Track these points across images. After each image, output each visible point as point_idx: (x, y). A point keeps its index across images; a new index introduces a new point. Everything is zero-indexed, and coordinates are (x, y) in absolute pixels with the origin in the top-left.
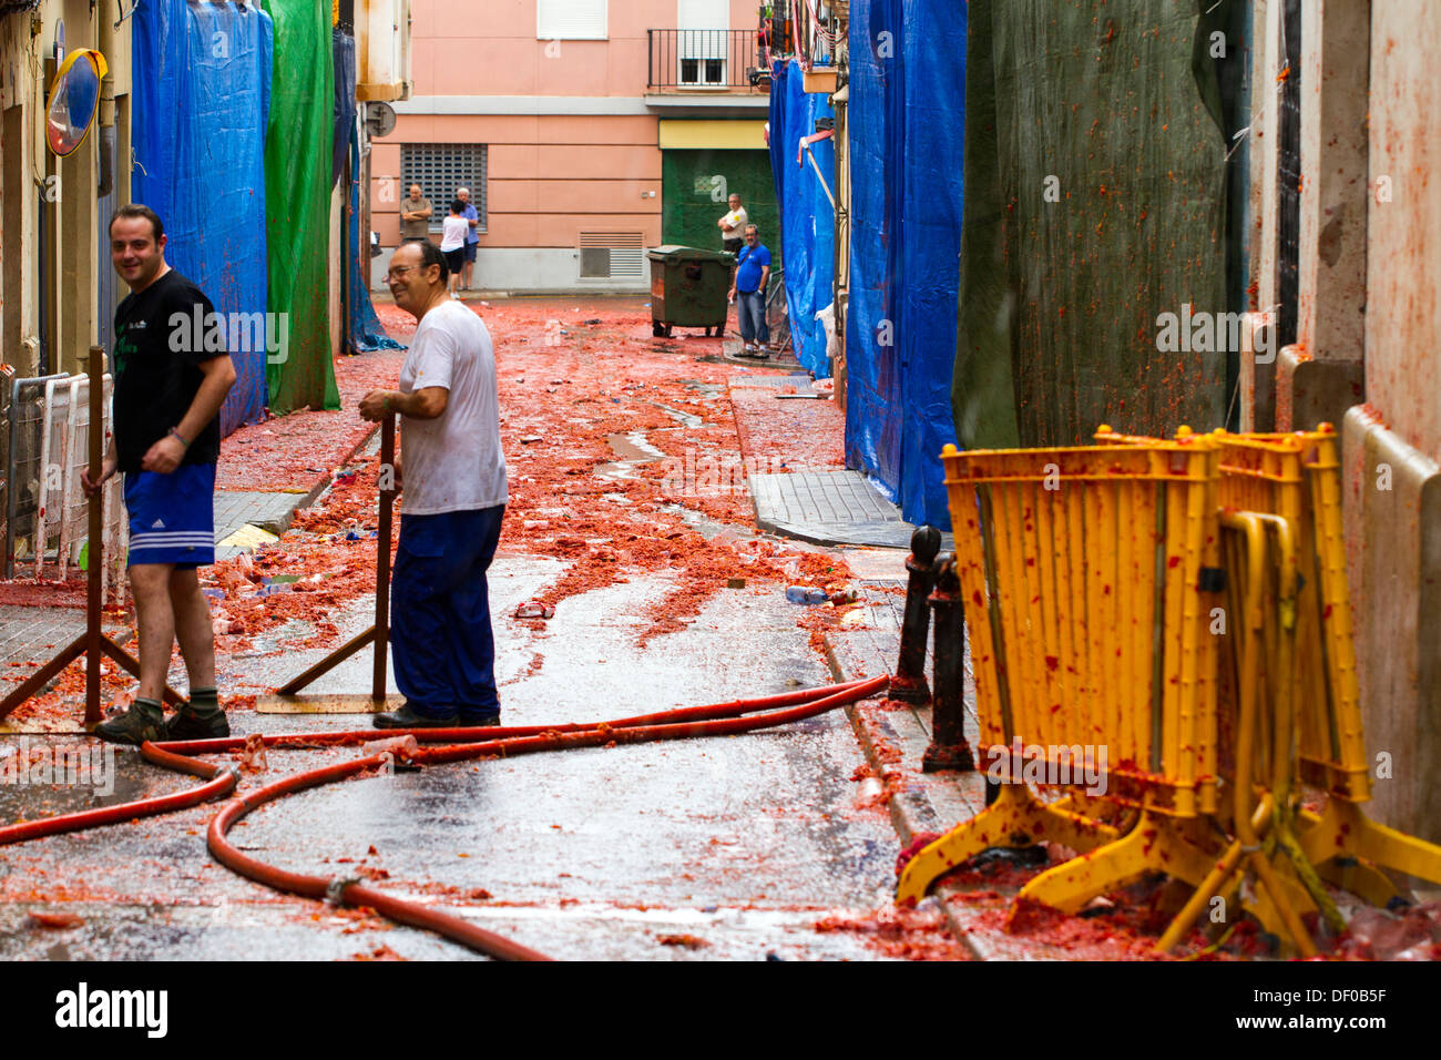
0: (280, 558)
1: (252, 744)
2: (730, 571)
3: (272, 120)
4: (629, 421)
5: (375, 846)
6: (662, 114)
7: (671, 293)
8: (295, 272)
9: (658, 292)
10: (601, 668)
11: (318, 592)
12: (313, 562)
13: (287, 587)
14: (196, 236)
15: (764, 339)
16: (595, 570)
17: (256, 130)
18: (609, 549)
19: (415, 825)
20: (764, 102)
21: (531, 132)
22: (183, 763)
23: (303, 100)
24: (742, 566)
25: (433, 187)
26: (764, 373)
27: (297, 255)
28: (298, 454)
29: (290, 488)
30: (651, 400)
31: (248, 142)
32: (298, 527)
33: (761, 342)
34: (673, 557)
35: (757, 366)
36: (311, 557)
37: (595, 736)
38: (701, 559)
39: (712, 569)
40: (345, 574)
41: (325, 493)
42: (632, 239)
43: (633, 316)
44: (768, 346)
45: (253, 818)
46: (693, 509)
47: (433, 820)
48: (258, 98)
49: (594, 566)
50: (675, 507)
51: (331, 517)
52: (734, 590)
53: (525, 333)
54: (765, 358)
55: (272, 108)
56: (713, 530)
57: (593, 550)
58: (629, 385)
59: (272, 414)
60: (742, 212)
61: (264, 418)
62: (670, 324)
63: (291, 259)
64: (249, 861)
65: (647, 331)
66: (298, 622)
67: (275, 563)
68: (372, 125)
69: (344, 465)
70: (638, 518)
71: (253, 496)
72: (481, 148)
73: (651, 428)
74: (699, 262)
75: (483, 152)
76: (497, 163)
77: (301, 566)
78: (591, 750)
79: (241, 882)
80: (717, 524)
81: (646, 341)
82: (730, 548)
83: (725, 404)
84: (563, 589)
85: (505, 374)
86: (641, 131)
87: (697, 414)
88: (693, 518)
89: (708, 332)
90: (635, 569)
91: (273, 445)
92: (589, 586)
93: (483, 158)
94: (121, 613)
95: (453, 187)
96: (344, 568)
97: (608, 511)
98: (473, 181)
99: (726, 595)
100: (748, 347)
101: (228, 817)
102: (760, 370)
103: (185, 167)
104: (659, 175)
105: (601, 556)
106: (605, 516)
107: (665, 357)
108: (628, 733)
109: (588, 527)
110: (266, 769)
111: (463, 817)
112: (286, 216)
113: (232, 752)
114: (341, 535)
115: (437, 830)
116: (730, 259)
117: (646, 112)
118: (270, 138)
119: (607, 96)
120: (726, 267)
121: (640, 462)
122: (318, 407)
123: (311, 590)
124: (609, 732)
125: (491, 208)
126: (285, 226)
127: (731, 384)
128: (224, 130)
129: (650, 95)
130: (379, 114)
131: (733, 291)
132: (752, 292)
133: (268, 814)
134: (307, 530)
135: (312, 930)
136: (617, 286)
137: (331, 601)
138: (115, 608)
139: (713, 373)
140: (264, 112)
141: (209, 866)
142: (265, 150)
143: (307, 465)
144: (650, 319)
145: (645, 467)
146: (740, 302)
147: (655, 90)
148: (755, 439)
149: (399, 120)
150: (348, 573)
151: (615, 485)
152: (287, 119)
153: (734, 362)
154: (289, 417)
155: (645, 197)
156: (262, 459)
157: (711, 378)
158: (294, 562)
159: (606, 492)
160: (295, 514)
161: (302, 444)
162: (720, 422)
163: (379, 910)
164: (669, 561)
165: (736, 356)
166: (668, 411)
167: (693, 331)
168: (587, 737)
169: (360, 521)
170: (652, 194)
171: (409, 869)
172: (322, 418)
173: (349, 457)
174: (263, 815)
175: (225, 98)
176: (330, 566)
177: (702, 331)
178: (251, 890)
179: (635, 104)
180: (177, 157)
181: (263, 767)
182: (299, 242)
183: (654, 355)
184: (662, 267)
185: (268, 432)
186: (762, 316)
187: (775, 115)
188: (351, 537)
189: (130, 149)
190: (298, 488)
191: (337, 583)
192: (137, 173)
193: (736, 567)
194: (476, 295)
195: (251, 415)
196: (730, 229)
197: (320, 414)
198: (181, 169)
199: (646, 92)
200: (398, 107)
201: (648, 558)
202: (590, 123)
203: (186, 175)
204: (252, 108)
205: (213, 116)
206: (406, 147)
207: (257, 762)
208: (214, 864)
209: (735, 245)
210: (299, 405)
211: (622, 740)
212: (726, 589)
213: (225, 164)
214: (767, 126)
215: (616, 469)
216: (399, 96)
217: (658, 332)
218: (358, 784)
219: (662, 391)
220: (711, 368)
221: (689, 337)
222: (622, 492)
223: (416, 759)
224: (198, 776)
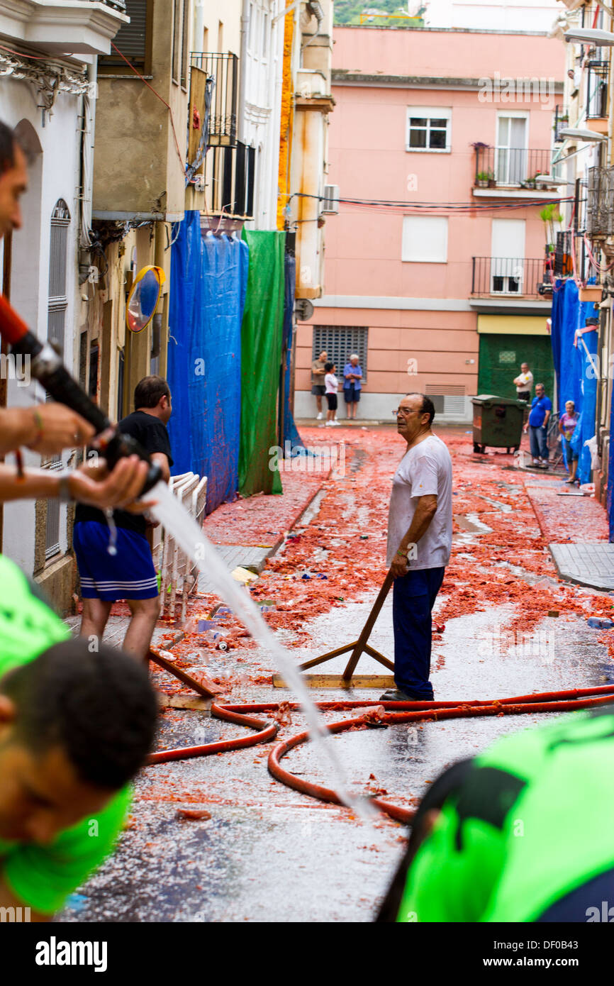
0: (265, 589)
1: (282, 708)
2: (548, 606)
3: (246, 310)
4: (465, 507)
5: (374, 774)
6: (480, 311)
7: (486, 425)
8: (257, 407)
9: (477, 425)
10: (481, 666)
11: (292, 612)
12: (285, 592)
13: (273, 608)
14: (202, 383)
15: (546, 457)
16: (463, 603)
17: (237, 316)
18: (470, 589)
19: (393, 762)
20: (548, 304)
21: (396, 320)
22: (240, 718)
23: (266, 298)
24: (556, 603)
25: (333, 353)
26: (546, 478)
27: (259, 396)
28: (262, 522)
29: (261, 544)
30: (477, 493)
31: (232, 324)
32: (269, 569)
33: (544, 458)
34: (511, 595)
35: (541, 473)
36: (283, 589)
37: (491, 709)
38: (529, 597)
39: (537, 604)
40: (307, 601)
41: (282, 548)
42: (459, 390)
43: (460, 440)
44: (548, 462)
45: (291, 754)
46: (516, 565)
47: (403, 759)
48: (238, 296)
49: (462, 600)
50: (504, 564)
51: (289, 564)
52: (553, 618)
53: (392, 448)
54: (546, 468)
55: (246, 302)
56: (532, 580)
57: (460, 590)
58: (462, 484)
59: (241, 496)
60: (529, 374)
61: (236, 499)
62: (485, 445)
63: (255, 398)
64: (299, 781)
65: (469, 449)
66: (283, 631)
67: (262, 592)
68: (298, 314)
69: (290, 530)
70: (483, 570)
71: (239, 549)
72: (364, 330)
73: (480, 512)
74: (504, 406)
75: (366, 332)
76: (374, 339)
77: (279, 595)
78: (489, 718)
79: (296, 794)
80: (533, 575)
81: (469, 456)
82: (547, 591)
83: (524, 497)
84: (446, 615)
85: (382, 474)
86: (466, 321)
87: (508, 503)
88: (517, 571)
89: (508, 451)
90: (487, 603)
91: (244, 516)
92: (461, 613)
93: (366, 336)
94: (172, 621)
95: (346, 354)
96: (306, 597)
97: (463, 564)
98: (359, 350)
99: (548, 621)
100: (535, 461)
101: (278, 753)
102: (543, 476)
103: (197, 339)
104: (477, 349)
105: (466, 594)
106: (462, 568)
107: (482, 466)
108: (511, 708)
109: (453, 575)
110: (291, 724)
111: (421, 757)
112: (253, 370)
113: (267, 712)
114: (298, 575)
115: (408, 766)
116: (523, 405)
117: (470, 309)
118: (245, 320)
119: (445, 298)
120: (521, 410)
121: (477, 534)
122: (269, 492)
123: (288, 610)
124: (500, 706)
125: (369, 367)
126: (252, 377)
127: (526, 485)
128: (219, 316)
129: (473, 298)
130: (303, 306)
131: (527, 425)
132: (538, 427)
133: (301, 752)
134: (275, 571)
135: (352, 826)
136: (447, 419)
137: (302, 618)
138: (168, 619)
139: (514, 477)
140: (242, 305)
141: (274, 784)
142: (241, 330)
143: (267, 529)
144: (471, 441)
145: (481, 537)
146: (530, 433)
147: (476, 295)
148: (548, 521)
149: (315, 310)
150: (309, 600)
151: (465, 548)
152: (256, 308)
153: (527, 471)
154: (251, 498)
155: (467, 363)
156: (239, 524)
157: (513, 481)
158: (274, 592)
159: (460, 553)
160: (266, 561)
161: (263, 516)
162: (523, 509)
163: (389, 815)
164: (508, 598)
165: (527, 466)
166: (489, 501)
167: (499, 450)
168: (486, 710)
169: (307, 567)
170: (472, 361)
171: (397, 789)
172: (272, 500)
173: (293, 525)
174: (298, 753)
175: (220, 296)
176: (297, 595)
177: (504, 450)
178: (304, 800)
179: (464, 304)
180: (193, 332)
181: (289, 722)
182: (260, 388)
183: (475, 464)
184: (480, 409)
185: (240, 508)
186: (545, 442)
187: (555, 314)
188: (305, 577)
189: (168, 328)
190: (266, 544)
191: (302, 606)
192: (171, 343)
193: (552, 604)
194: (358, 423)
195: (228, 497)
196: (522, 385)
197: (270, 497)
198: (194, 340)
199: (470, 296)
200: (315, 303)
201: (496, 595)
202: (434, 315)
203: (198, 345)
204: (235, 303)
205: (213, 308)
206: (317, 327)
207: (285, 719)
208: (276, 782)
209: (525, 395)
210: (257, 491)
211: (508, 712)
212: (547, 618)
213: (218, 337)
214: (549, 321)
215: (462, 538)
216: (318, 295)
217: (477, 450)
218: (350, 734)
219: (483, 488)
220: (512, 474)
221: (496, 453)
222: (470, 553)
223: (383, 720)
224: (250, 727)
